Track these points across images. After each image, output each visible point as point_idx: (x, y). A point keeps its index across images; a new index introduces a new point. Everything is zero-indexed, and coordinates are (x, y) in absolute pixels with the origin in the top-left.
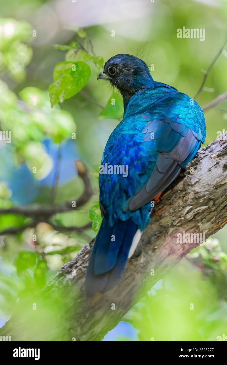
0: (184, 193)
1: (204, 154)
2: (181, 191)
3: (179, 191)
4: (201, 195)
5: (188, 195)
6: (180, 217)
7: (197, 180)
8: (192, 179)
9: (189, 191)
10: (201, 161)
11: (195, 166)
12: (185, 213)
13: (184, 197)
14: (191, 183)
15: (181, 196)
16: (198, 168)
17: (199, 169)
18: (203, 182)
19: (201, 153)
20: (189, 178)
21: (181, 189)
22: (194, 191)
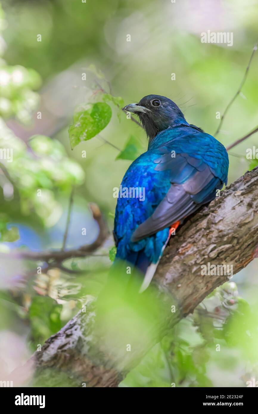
0: (208, 231)
1: (228, 192)
2: (205, 229)
3: (203, 230)
4: (225, 233)
5: (212, 233)
6: (204, 255)
7: (220, 218)
8: (216, 218)
9: (212, 229)
10: (225, 199)
11: (219, 205)
12: (208, 251)
13: (207, 235)
14: (215, 221)
15: (205, 234)
16: (222, 206)
17: (223, 208)
18: (228, 220)
19: (225, 191)
20: (212, 216)
21: (205, 227)
22: (218, 229)
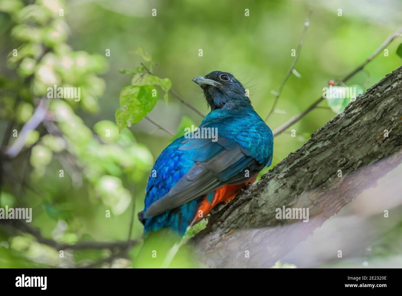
0: (251, 216)
1: (271, 175)
2: (248, 214)
3: (246, 214)
4: (269, 217)
5: (255, 218)
6: (247, 241)
7: (263, 202)
8: (259, 202)
9: (256, 214)
10: (268, 183)
11: (262, 188)
12: (252, 237)
13: (250, 220)
14: (258, 205)
15: (248, 219)
16: (265, 190)
17: (266, 191)
18: (271, 204)
19: (268, 174)
20: (255, 200)
21: (248, 212)
22: (261, 214)
